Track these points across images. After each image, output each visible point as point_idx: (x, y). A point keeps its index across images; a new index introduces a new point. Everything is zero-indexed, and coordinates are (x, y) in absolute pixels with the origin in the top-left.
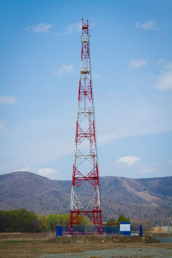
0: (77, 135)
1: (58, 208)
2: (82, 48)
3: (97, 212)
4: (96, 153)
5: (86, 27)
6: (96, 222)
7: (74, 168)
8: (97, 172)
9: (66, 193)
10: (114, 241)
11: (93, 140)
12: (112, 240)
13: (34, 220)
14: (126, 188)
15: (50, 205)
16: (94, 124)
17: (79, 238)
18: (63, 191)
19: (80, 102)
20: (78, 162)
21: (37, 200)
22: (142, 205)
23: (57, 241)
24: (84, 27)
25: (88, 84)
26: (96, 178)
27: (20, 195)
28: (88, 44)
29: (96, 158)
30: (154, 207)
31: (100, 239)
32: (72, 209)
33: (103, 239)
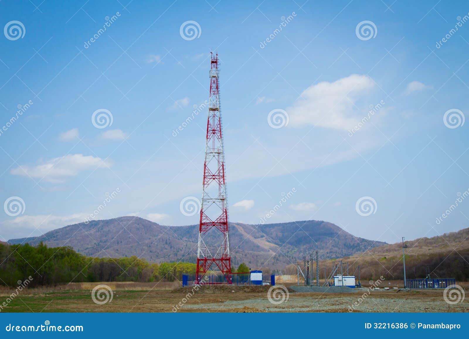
0: (205, 177)
1: (169, 256)
2: (211, 83)
3: (226, 260)
4: (226, 197)
5: (215, 61)
6: (224, 271)
7: (202, 212)
8: (226, 217)
9: (177, 240)
10: (245, 291)
11: (222, 183)
12: (243, 290)
13: (145, 269)
14: (242, 235)
15: (159, 253)
16: (223, 165)
17: (207, 287)
18: (174, 238)
19: (208, 141)
20: (206, 206)
21: (146, 248)
22: (258, 253)
23: (184, 291)
24: (213, 61)
25: (217, 122)
26: (225, 223)
27: (128, 242)
28: (217, 79)
29: (225, 202)
30: (272, 255)
31: (230, 289)
32: (198, 256)
33: (233, 289)
